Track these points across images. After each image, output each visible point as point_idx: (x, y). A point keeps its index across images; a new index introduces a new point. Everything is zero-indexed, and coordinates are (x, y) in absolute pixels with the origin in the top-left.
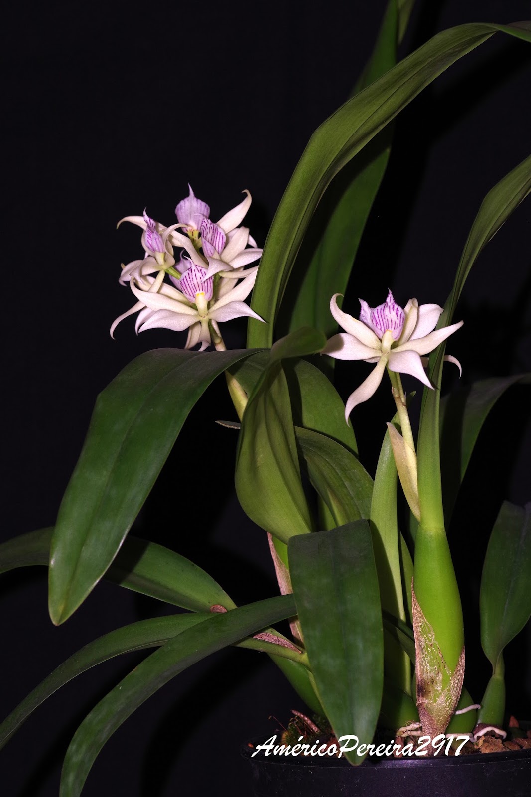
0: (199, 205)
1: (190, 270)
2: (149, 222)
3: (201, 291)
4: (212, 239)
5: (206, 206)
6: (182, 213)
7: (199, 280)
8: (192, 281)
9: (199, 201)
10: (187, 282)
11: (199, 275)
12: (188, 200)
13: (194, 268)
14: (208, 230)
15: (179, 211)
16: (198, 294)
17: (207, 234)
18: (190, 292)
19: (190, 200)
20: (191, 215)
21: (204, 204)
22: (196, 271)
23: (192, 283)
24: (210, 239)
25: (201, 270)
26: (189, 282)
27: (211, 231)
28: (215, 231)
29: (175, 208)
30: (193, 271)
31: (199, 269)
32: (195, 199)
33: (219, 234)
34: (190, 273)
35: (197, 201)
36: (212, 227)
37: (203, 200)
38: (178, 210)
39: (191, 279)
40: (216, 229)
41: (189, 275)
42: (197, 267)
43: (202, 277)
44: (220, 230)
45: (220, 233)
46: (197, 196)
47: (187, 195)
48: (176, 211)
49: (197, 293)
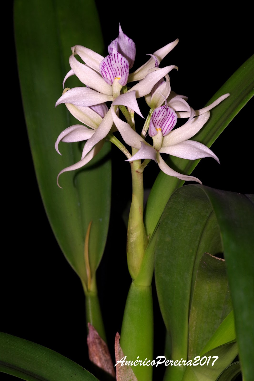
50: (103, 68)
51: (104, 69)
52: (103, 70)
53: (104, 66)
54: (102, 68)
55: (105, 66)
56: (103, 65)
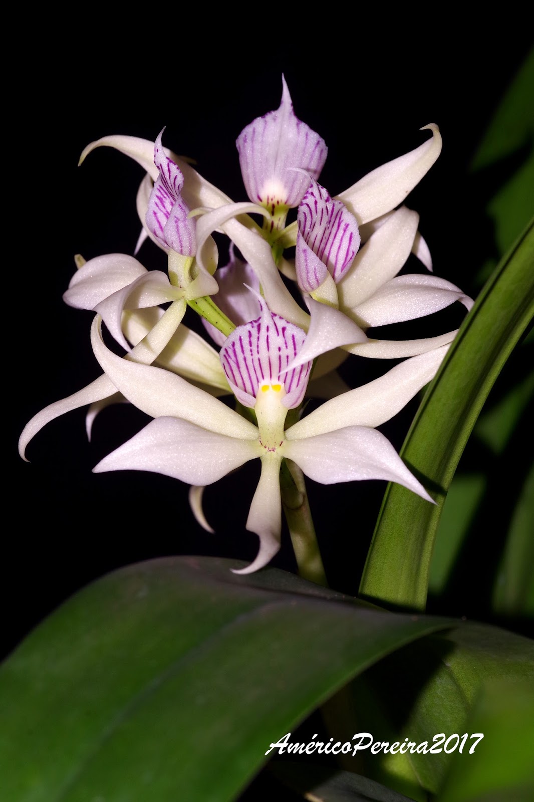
0: (302, 138)
1: (255, 325)
2: (165, 169)
3: (275, 381)
4: (324, 241)
5: (318, 143)
6: (253, 150)
7: (274, 354)
8: (255, 352)
9: (304, 127)
10: (243, 351)
11: (277, 341)
12: (275, 119)
13: (266, 320)
14: (317, 217)
15: (248, 145)
16: (266, 387)
17: (313, 226)
18: (245, 376)
19: (279, 120)
20: (276, 160)
21: (314, 136)
22: (272, 330)
23: (256, 356)
24: (319, 238)
25: (284, 329)
26: (247, 354)
27: (326, 218)
28: (335, 218)
29: (239, 132)
30: (263, 329)
31: (281, 324)
32: (294, 120)
33: (343, 226)
34: (254, 332)
35: (298, 125)
36: (330, 210)
37: (313, 127)
38: (245, 141)
39: (254, 348)
40: (339, 214)
41: (250, 335)
42: (276, 319)
43: (283, 347)
44: (347, 217)
45: (347, 226)
46: (301, 113)
47: (275, 104)
48: (240, 142)
49: (263, 383)
50: (159, 203)
51: (164, 206)
52: (161, 207)
53: (164, 199)
54: (157, 204)
55: (165, 197)
56: (159, 194)
